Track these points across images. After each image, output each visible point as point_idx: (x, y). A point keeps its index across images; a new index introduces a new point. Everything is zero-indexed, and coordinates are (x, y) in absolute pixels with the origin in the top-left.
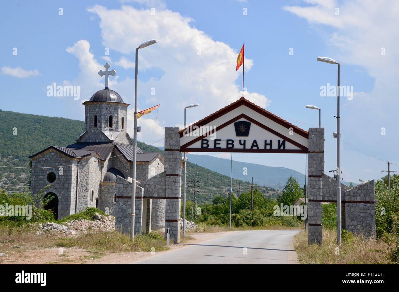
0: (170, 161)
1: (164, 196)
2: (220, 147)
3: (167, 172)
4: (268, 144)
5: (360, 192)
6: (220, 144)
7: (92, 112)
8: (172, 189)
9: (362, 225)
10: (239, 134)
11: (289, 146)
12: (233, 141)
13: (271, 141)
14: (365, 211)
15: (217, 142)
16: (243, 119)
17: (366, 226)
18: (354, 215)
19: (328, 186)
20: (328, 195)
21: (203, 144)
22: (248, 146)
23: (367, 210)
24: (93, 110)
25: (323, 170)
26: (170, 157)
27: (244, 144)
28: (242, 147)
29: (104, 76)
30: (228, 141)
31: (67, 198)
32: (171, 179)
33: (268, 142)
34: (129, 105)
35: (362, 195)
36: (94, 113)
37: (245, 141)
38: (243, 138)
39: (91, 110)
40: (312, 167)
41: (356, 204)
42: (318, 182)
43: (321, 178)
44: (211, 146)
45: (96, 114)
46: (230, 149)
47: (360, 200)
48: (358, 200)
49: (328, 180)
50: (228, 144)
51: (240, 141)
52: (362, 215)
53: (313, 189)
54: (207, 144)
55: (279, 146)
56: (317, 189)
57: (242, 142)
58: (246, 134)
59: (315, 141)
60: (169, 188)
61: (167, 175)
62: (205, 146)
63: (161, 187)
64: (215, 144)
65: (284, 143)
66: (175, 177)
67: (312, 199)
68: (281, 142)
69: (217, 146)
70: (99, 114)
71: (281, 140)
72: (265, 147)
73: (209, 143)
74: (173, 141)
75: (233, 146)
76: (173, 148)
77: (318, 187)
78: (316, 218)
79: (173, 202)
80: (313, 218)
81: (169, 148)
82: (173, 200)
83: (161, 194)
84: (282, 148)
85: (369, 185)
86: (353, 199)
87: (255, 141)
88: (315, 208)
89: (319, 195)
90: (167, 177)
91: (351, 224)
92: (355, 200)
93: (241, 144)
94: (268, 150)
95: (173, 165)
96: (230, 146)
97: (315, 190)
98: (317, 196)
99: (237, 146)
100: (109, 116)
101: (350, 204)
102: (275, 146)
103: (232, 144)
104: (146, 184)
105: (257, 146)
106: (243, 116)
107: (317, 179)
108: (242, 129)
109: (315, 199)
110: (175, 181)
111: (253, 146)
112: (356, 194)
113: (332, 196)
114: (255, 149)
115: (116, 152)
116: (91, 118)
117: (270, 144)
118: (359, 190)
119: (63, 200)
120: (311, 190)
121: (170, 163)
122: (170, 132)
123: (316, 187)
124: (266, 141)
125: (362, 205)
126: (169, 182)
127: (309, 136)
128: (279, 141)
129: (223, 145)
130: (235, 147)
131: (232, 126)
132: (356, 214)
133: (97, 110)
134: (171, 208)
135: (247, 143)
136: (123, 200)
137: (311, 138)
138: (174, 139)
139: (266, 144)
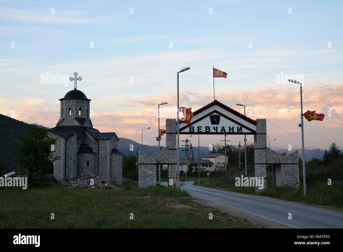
0: (171, 140)
1: (168, 163)
2: (202, 131)
3: (169, 148)
4: (231, 129)
5: (290, 158)
6: (201, 129)
7: (67, 106)
8: (172, 158)
9: (292, 178)
10: (213, 123)
11: (244, 130)
12: (209, 127)
13: (233, 127)
14: (293, 169)
15: (200, 128)
16: (215, 114)
17: (294, 178)
18: (287, 172)
19: (269, 155)
20: (269, 160)
21: (190, 129)
22: (219, 131)
23: (294, 168)
24: (68, 104)
25: (266, 145)
26: (171, 137)
27: (217, 129)
28: (215, 131)
29: (73, 81)
30: (206, 127)
31: (60, 164)
32: (172, 152)
33: (231, 128)
34: (91, 100)
35: (291, 160)
36: (68, 106)
37: (217, 127)
38: (215, 126)
39: (66, 104)
40: (259, 143)
41: (288, 165)
42: (263, 152)
43: (265, 150)
44: (196, 130)
45: (70, 107)
46: (208, 132)
47: (290, 163)
48: (289, 163)
49: (269, 151)
50: (206, 129)
51: (214, 127)
52: (292, 171)
53: (260, 156)
54: (193, 129)
55: (238, 130)
56: (263, 156)
57: (215, 128)
58: (217, 123)
59: (261, 127)
60: (171, 158)
61: (169, 149)
62: (192, 130)
63: (165, 157)
64: (198, 129)
65: (241, 128)
66: (175, 150)
67: (260, 163)
68: (239, 128)
69: (200, 130)
70: (72, 107)
71: (239, 126)
72: (230, 131)
73: (194, 129)
74: (172, 127)
75: (210, 130)
76: (172, 132)
77: (263, 155)
78: (263, 174)
79: (174, 167)
80: (261, 174)
81: (170, 132)
82: (173, 165)
83: (165, 161)
84: (240, 131)
85: (295, 154)
86: (286, 162)
87: (223, 127)
88: (262, 168)
89: (264, 160)
90: (169, 150)
91: (285, 177)
92: (288, 163)
93: (214, 129)
94: (231, 133)
95: (173, 143)
96: (208, 130)
97: (262, 157)
98: (263, 161)
99: (212, 130)
100: (79, 108)
101: (285, 165)
102: (236, 131)
103: (209, 129)
104: (156, 155)
105: (224, 130)
106: (215, 111)
107: (263, 150)
108: (215, 120)
109: (262, 163)
110: (174, 153)
111: (222, 130)
112: (288, 159)
113: (271, 161)
114: (223, 132)
115: (86, 133)
116: (66, 110)
117: (233, 129)
118: (290, 156)
119: (57, 166)
120: (259, 157)
121: (171, 142)
122: (170, 122)
123: (262, 155)
124: (230, 127)
125: (291, 166)
126: (170, 154)
127: (257, 124)
128: (238, 127)
129: (203, 130)
130: (211, 131)
131: (208, 118)
132: (288, 171)
133: (71, 104)
134: (172, 170)
135: (218, 128)
136: (144, 166)
137: (258, 125)
138: (173, 126)
139: (230, 129)
